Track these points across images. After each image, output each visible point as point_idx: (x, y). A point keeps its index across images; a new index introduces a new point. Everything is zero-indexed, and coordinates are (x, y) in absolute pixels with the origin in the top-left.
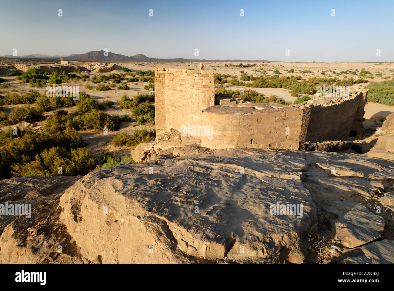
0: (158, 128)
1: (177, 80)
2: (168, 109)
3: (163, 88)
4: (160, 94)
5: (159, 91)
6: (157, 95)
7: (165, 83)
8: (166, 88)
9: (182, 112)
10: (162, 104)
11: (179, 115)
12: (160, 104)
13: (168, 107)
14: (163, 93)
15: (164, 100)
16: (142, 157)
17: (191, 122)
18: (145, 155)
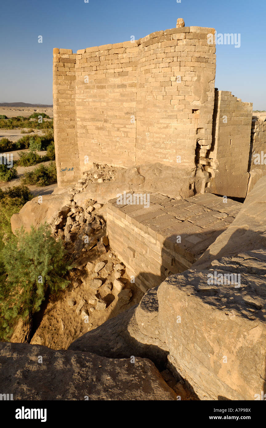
0: (62, 168)
1: (108, 67)
2: (85, 127)
3: (72, 88)
4: (65, 100)
5: (63, 94)
6: (60, 101)
7: (75, 79)
8: (78, 88)
9: (125, 127)
10: (71, 120)
11: (115, 133)
12: (67, 119)
13: (85, 123)
14: (72, 97)
15: (74, 112)
16: (57, 223)
17: (164, 136)
18: (62, 217)
